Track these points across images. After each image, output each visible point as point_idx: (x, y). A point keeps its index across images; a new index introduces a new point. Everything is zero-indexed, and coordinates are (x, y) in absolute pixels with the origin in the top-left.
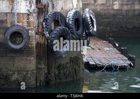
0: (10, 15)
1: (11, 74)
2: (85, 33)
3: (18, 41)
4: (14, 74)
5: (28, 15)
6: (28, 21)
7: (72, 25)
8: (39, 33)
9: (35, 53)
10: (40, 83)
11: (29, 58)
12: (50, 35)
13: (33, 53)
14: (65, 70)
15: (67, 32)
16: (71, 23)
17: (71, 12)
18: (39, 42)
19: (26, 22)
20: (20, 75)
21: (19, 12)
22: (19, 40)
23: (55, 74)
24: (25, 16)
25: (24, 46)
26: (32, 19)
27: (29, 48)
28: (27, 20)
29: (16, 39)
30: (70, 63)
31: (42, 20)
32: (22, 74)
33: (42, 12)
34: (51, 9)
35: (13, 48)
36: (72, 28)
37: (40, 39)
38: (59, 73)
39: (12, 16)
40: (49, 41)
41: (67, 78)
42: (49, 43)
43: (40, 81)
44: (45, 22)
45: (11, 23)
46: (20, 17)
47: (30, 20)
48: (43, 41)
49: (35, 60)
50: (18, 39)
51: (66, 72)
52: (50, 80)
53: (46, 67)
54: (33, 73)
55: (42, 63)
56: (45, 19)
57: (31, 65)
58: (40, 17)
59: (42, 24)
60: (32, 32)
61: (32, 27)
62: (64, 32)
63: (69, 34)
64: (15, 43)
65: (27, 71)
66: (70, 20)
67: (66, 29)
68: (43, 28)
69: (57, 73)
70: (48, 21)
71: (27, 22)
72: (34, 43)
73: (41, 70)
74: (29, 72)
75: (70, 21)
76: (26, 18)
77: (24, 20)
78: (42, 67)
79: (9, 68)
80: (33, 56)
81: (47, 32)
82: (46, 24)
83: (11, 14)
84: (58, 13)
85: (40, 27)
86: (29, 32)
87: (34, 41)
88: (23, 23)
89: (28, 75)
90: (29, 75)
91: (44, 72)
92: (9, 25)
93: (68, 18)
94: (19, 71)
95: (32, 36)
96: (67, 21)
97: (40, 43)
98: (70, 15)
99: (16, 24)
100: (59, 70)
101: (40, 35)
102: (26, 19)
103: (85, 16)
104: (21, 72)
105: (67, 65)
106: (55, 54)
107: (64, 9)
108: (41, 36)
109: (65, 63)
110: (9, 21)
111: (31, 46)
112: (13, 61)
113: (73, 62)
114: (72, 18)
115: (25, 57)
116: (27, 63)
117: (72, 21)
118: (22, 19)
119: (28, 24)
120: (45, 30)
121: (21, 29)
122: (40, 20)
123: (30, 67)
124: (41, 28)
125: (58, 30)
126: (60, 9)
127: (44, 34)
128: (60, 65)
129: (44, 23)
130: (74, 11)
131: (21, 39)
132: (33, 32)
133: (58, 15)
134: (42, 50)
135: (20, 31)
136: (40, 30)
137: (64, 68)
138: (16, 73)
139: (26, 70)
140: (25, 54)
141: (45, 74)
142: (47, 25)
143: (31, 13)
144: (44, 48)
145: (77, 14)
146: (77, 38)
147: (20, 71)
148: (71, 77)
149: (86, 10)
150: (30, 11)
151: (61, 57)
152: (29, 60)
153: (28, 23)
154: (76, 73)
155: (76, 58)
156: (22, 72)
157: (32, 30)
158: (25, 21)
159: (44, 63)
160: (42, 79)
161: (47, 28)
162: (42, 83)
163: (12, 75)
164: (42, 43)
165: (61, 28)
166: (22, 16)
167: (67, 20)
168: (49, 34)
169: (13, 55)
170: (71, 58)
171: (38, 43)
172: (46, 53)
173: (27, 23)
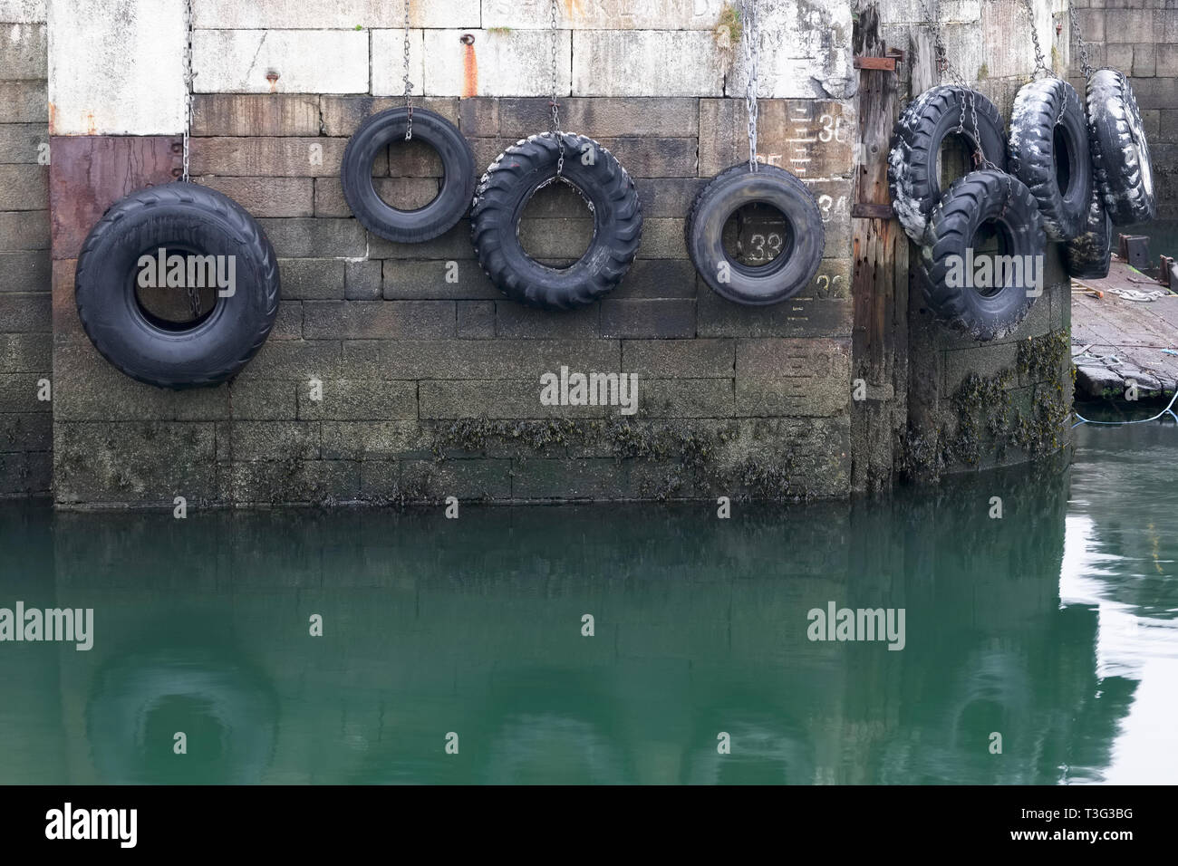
0: (717, 109)
1: (719, 433)
2: (1095, 205)
3: (758, 254)
4: (733, 432)
5: (816, 109)
6: (812, 145)
7: (1041, 162)
8: (868, 208)
9: (851, 321)
10: (870, 484)
11: (814, 347)
12: (928, 221)
13: (836, 321)
14: (992, 412)
15: (1020, 201)
16: (1036, 150)
17: (1033, 93)
18: (866, 259)
19: (805, 145)
20: (769, 441)
21: (764, 93)
22: (766, 247)
23: (943, 434)
24: (801, 118)
25: (799, 282)
26: (837, 133)
27: (820, 292)
28: (811, 134)
29: (746, 241)
30: (1019, 372)
31: (881, 137)
32: (777, 434)
33: (887, 91)
34: (930, 76)
35: (742, 290)
36: (1044, 181)
37: (874, 239)
38: (962, 431)
39: (730, 115)
40: (928, 253)
41: (1000, 454)
42: (929, 261)
43: (869, 473)
44: (905, 149)
45: (724, 155)
46: (770, 122)
47: (826, 135)
48: (889, 251)
49: (847, 359)
50: (758, 242)
51: (999, 422)
52: (920, 465)
53: (902, 397)
54: (835, 428)
55: (883, 375)
56: (899, 129)
57: (827, 387)
58: (872, 118)
59: (886, 160)
60: (835, 202)
61: (836, 174)
62: (1004, 203)
63: (1030, 210)
64: (742, 263)
65: (807, 418)
66: (1033, 136)
67: (1014, 185)
68: (892, 179)
69: (951, 427)
70: (922, 140)
71: (810, 146)
72: (845, 263)
73: (877, 412)
74: (818, 424)
75: (1028, 142)
76: (806, 125)
77: (793, 136)
78: (884, 398)
79: (710, 401)
80: (841, 337)
81: (915, 204)
82: (907, 158)
83: (721, 102)
84: (969, 95)
85: (874, 175)
86: (821, 200)
87: (845, 251)
88: (786, 151)
89: (813, 439)
90: (816, 441)
91: (893, 421)
92: (710, 168)
93: (1016, 122)
94: (762, 421)
95: (835, 226)
96: (1014, 141)
97: (871, 262)
98: (1029, 107)
99: (756, 158)
100: (962, 414)
101: (872, 219)
102: (805, 130)
103: (1101, 115)
104: (774, 423)
105: (1006, 386)
106: (957, 326)
107: (991, 74)
108: (878, 222)
109: (991, 374)
110: (709, 144)
111: (831, 278)
112: (731, 363)
113: (1031, 368)
114: (1045, 125)
115: (795, 341)
116: (808, 372)
117: (1045, 138)
118: (781, 129)
119: (817, 156)
120: (906, 193)
121: (785, 185)
122: (873, 137)
123: (823, 398)
124: (875, 179)
125: (975, 188)
126: (975, 73)
127: (896, 214)
128: (968, 384)
129: (898, 155)
130: (1049, 84)
131: (775, 241)
132: (842, 201)
133: (969, 108)
134: (881, 301)
135: (777, 199)
136: (871, 194)
137: (987, 401)
138: (747, 428)
139: (800, 411)
140: (796, 325)
141: (895, 432)
142: (915, 165)
143: (828, 96)
144: (890, 293)
145: (1061, 99)
146: (1062, 232)
147: (770, 417)
148: (1024, 451)
149: (1101, 81)
150: (825, 86)
151: (985, 339)
152: (818, 356)
153: (817, 152)
154: (1045, 429)
155: (1046, 345)
156: (776, 421)
157: (832, 189)
158: (799, 140)
159: (894, 376)
160: (879, 461)
161: (915, 182)
162: (879, 482)
163: (723, 441)
164: (881, 262)
165: (991, 179)
166: (782, 114)
167: (1014, 136)
168: (926, 211)
169: (732, 330)
170: (1021, 343)
171: (859, 263)
172: (903, 318)
173: (809, 155)
